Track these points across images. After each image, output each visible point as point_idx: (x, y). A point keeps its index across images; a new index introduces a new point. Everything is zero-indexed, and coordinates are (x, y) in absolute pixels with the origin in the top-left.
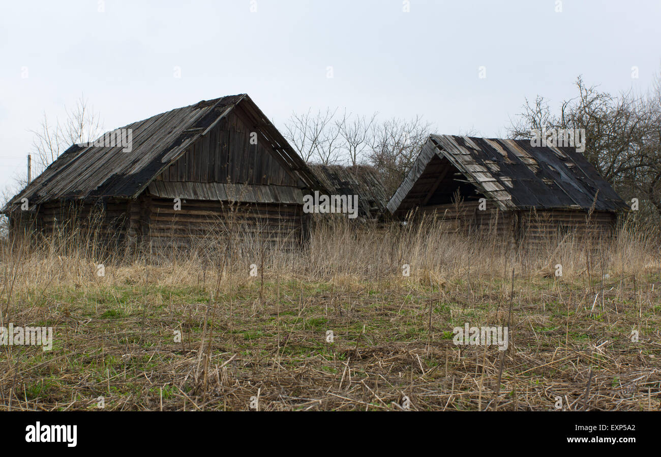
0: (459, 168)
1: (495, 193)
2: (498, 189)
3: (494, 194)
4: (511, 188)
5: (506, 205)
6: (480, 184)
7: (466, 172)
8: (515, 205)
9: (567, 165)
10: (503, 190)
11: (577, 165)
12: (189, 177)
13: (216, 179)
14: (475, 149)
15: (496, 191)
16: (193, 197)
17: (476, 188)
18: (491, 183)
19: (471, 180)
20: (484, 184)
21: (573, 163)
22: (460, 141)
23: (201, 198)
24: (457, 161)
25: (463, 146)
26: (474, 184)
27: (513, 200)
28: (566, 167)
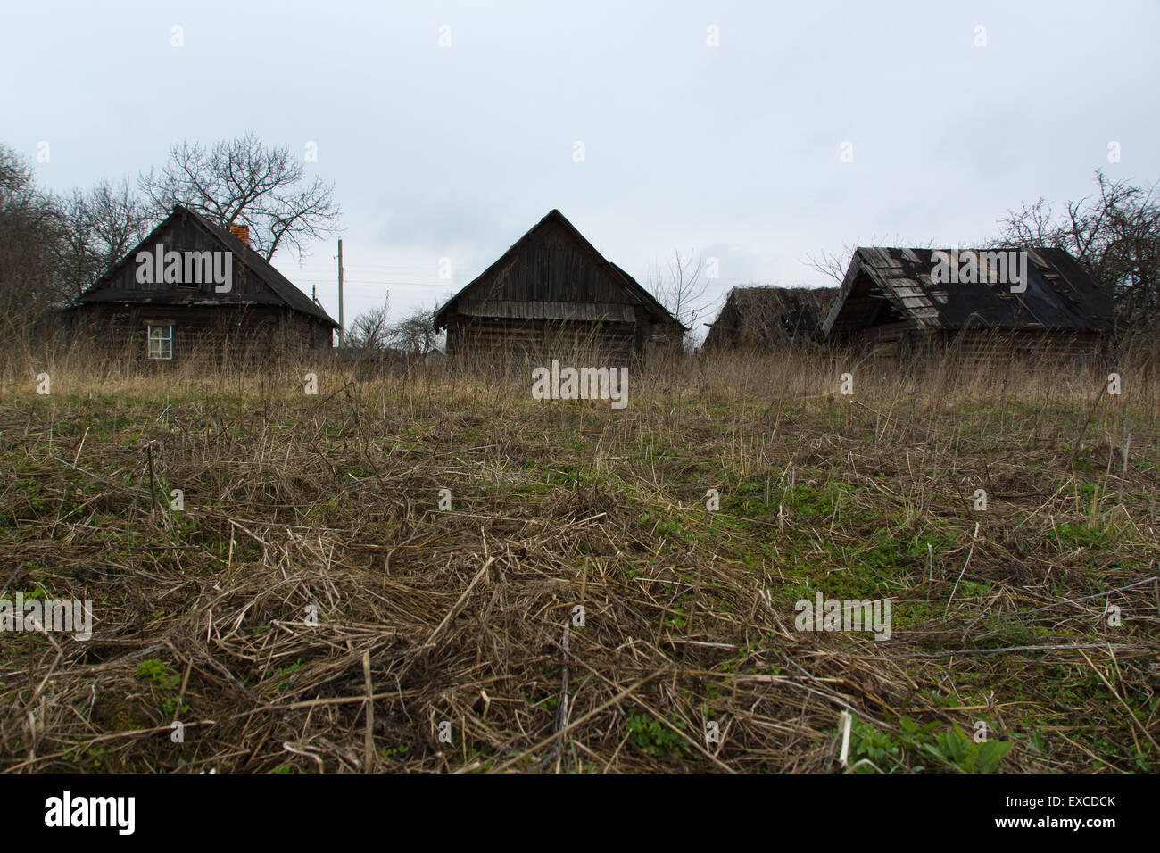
0: (878, 282)
1: (918, 310)
2: (922, 305)
3: (915, 311)
4: (943, 305)
5: (926, 323)
6: (900, 300)
7: (886, 288)
8: (940, 324)
9: (1047, 276)
10: (930, 307)
11: (1063, 276)
12: (505, 296)
13: (535, 297)
14: (912, 262)
15: (920, 308)
16: (505, 315)
17: (893, 305)
18: (917, 299)
19: (888, 296)
20: (905, 301)
21: (1058, 273)
22: (895, 253)
23: (514, 316)
24: (878, 276)
25: (897, 259)
26: (891, 300)
27: (939, 318)
28: (1046, 279)
